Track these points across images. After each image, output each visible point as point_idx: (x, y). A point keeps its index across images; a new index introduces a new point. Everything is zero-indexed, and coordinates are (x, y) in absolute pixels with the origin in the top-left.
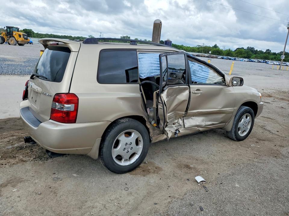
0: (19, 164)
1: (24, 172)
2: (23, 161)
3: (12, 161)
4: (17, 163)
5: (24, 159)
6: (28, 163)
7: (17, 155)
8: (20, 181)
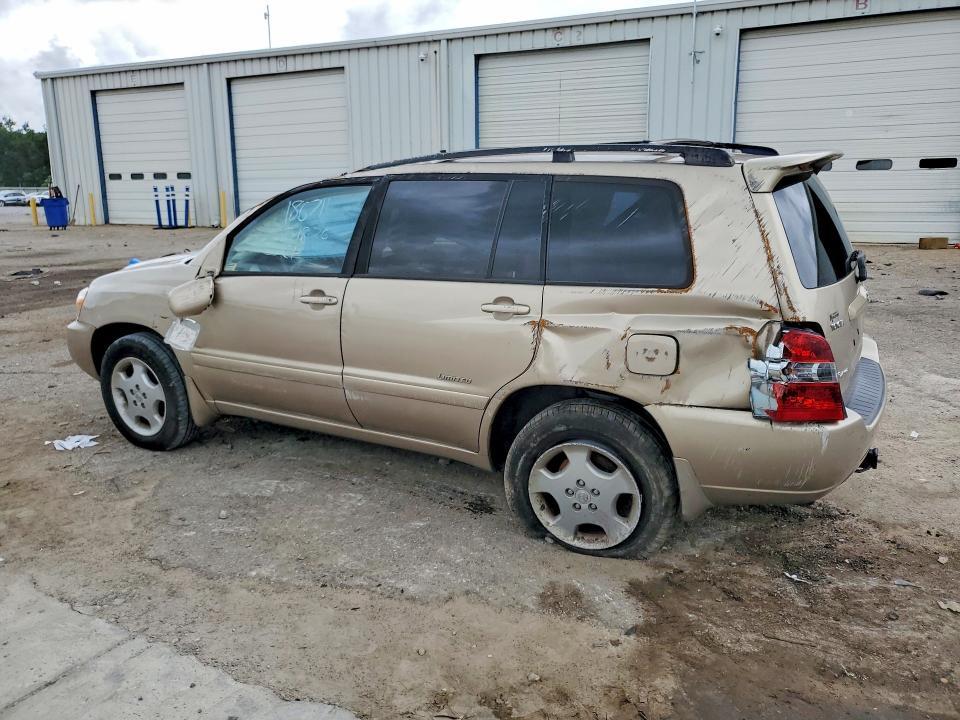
0: (891, 520)
1: (889, 501)
2: (878, 526)
3: (906, 537)
4: (894, 526)
5: (870, 527)
6: (865, 516)
7: (886, 546)
8: (903, 491)
